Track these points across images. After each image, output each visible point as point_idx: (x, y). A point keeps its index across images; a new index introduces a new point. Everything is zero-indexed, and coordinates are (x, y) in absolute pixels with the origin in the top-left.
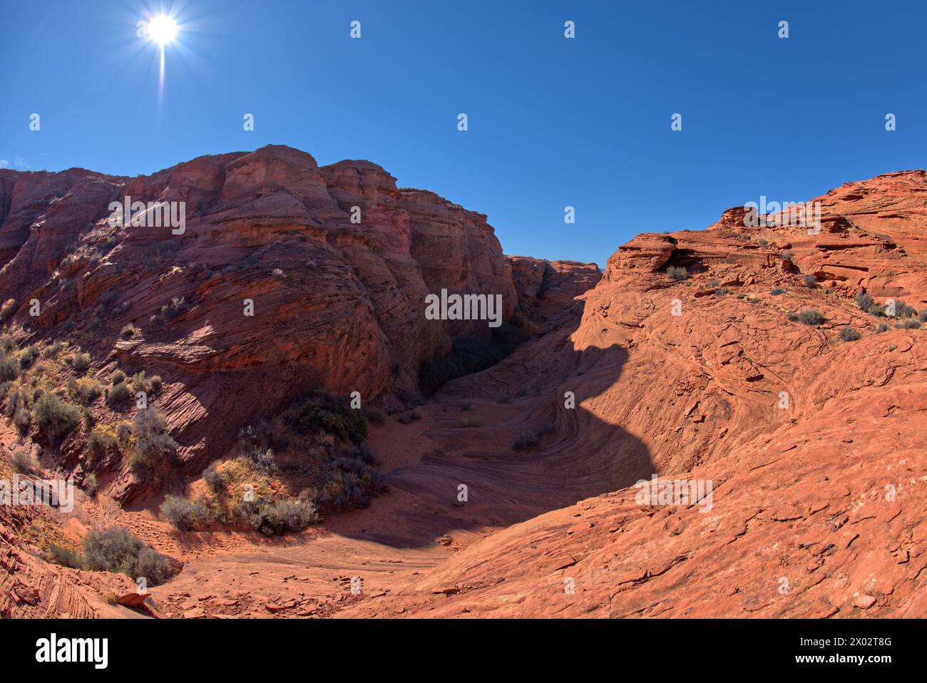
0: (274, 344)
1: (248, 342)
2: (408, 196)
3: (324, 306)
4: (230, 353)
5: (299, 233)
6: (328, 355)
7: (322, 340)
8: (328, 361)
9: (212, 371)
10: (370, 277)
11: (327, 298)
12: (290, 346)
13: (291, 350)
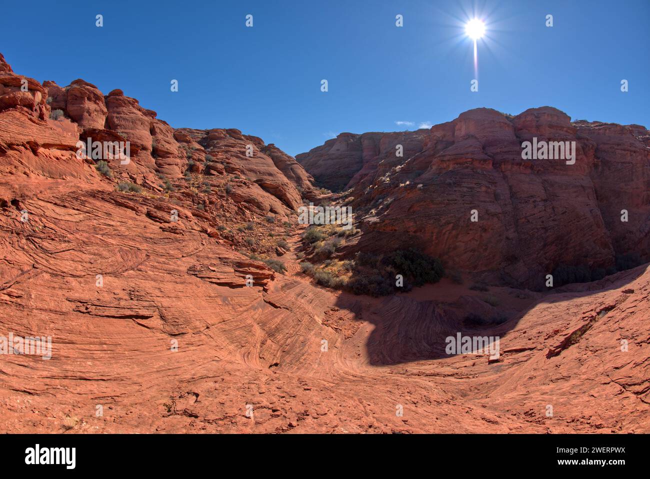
0: (404, 222)
1: (393, 219)
2: (600, 129)
3: (443, 205)
4: (384, 223)
5: (467, 164)
6: (432, 233)
7: (430, 224)
8: (432, 236)
9: (375, 230)
10: (519, 192)
11: (446, 201)
12: (412, 224)
13: (412, 226)
